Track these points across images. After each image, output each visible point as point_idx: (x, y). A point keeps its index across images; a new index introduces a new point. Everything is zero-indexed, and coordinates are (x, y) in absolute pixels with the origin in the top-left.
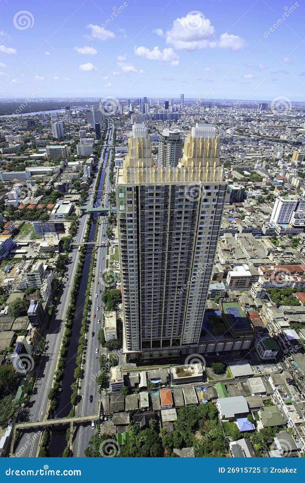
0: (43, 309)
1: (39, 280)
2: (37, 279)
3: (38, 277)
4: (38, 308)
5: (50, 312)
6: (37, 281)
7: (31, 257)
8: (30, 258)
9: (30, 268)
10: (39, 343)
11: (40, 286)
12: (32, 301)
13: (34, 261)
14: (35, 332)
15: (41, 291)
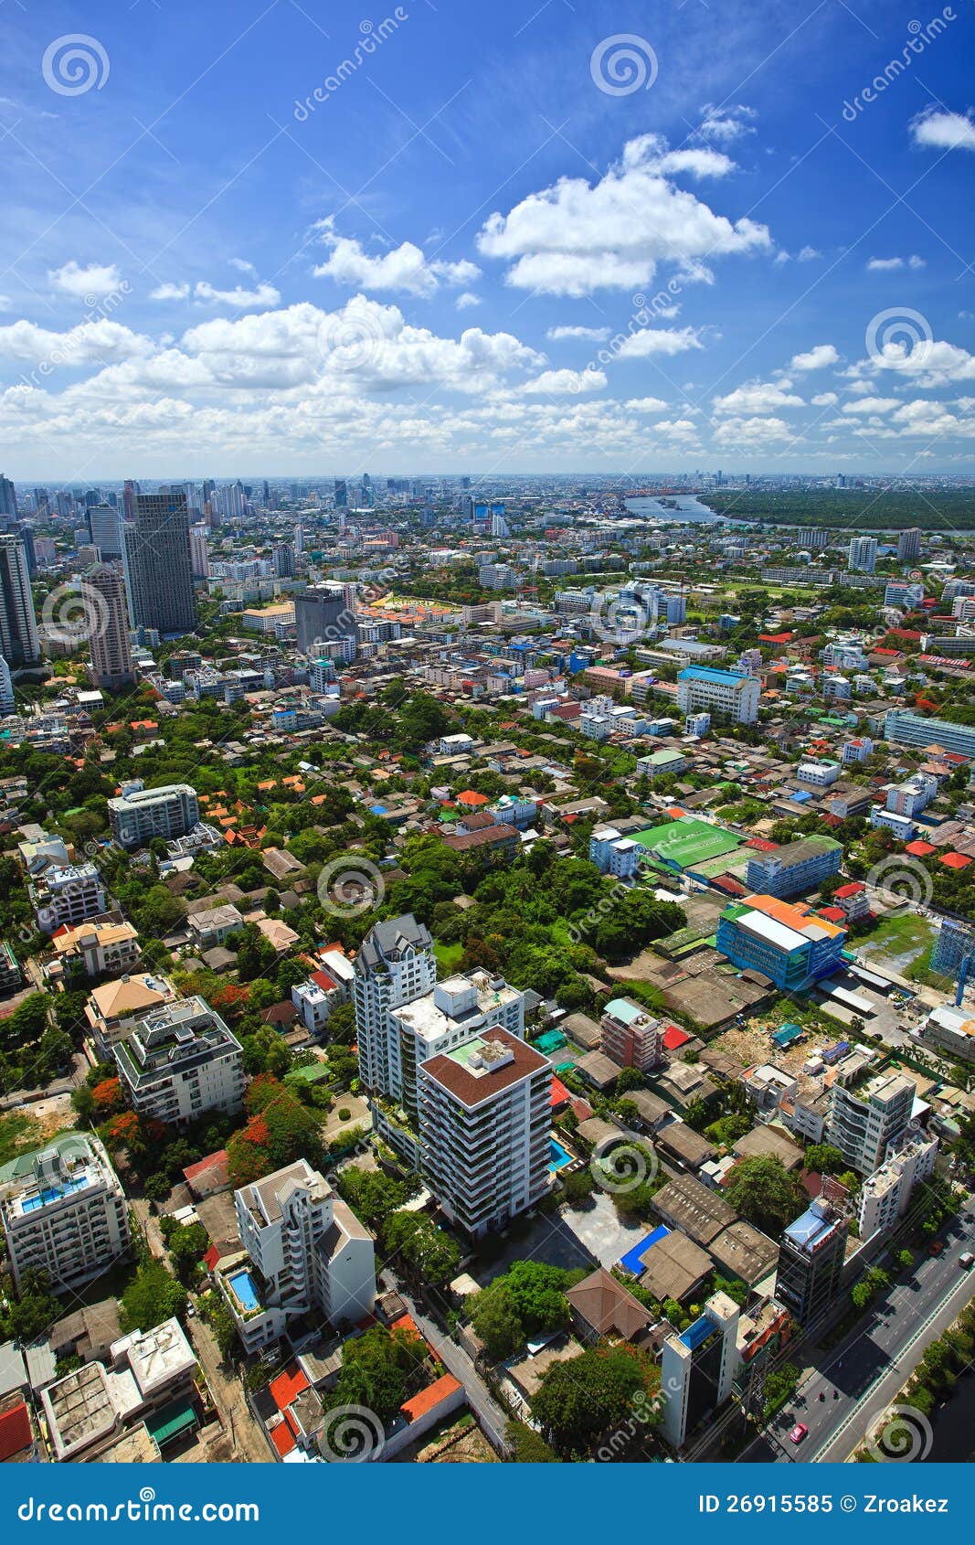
0: (841, 1259)
1: (874, 1139)
2: (869, 1131)
3: (876, 1128)
4: (827, 1241)
5: (860, 1292)
6: (867, 1141)
7: (879, 1037)
8: (874, 1042)
9: (862, 1077)
10: (771, 1377)
11: (871, 1166)
12: (821, 1203)
13: (883, 1061)
14: (777, 1321)
15: (866, 1189)
